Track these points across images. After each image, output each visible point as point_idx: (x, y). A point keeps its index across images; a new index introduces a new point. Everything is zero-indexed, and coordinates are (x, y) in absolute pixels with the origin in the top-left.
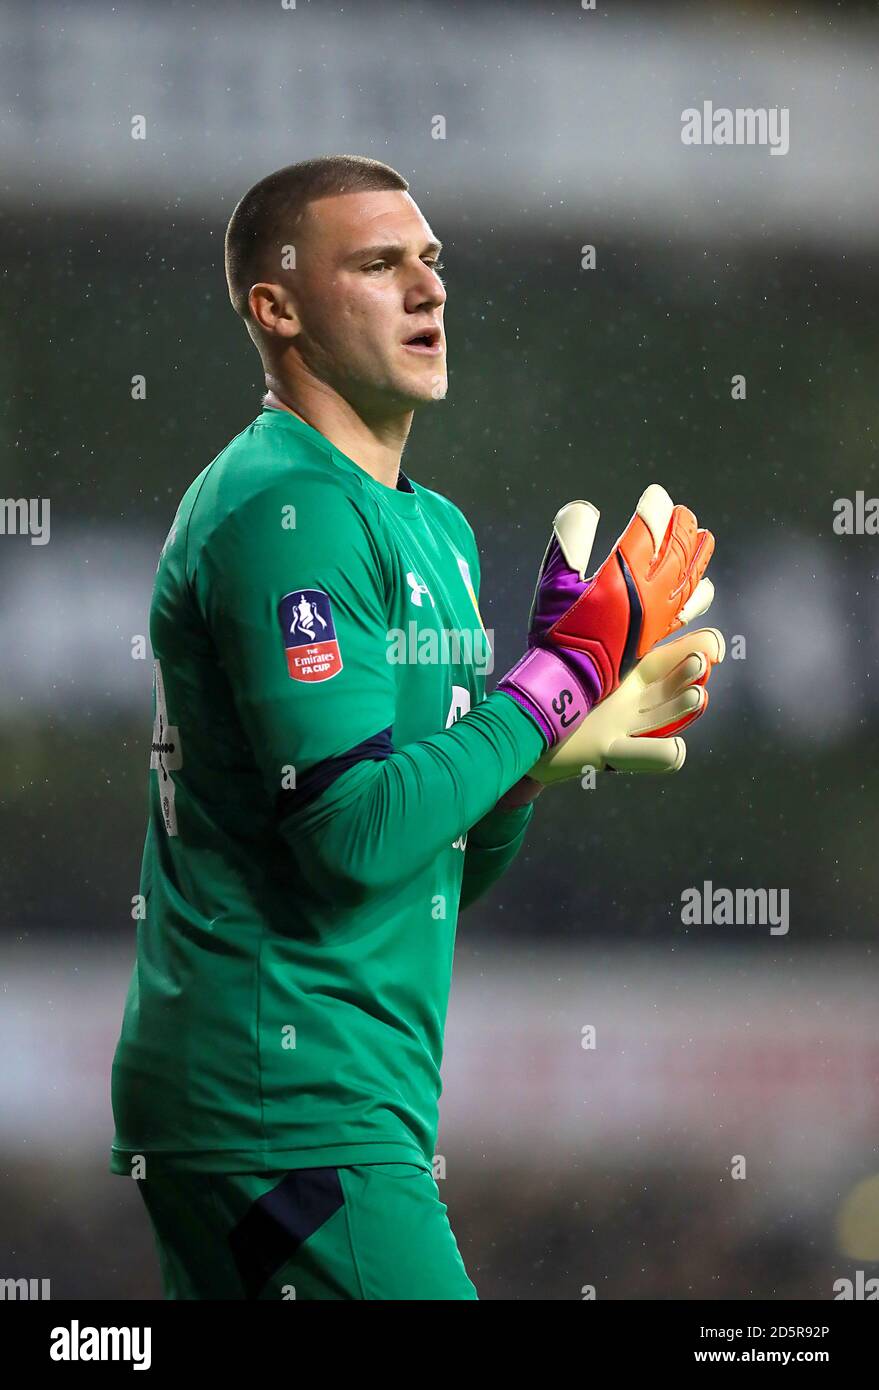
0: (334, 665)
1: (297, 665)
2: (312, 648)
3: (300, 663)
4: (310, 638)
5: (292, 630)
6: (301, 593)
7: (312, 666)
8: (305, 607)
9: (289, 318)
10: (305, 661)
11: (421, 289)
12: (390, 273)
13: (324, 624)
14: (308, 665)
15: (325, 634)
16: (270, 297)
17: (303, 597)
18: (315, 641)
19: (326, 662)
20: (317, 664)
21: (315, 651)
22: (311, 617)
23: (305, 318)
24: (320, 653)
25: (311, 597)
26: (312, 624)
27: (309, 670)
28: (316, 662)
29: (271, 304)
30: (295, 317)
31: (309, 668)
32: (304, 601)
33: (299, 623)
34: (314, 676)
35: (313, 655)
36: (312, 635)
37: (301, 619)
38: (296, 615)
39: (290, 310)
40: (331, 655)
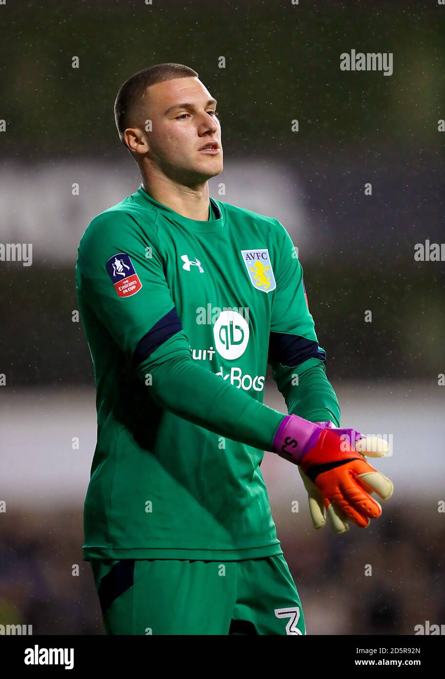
0: (138, 285)
1: (120, 290)
2: (125, 280)
3: (121, 289)
4: (123, 276)
5: (114, 275)
6: (114, 257)
7: (127, 289)
8: (118, 263)
9: (143, 144)
10: (123, 287)
11: (205, 125)
12: (191, 119)
13: (128, 268)
14: (126, 289)
15: (129, 272)
16: (134, 135)
17: (116, 258)
18: (126, 277)
19: (133, 285)
20: (129, 287)
21: (127, 281)
22: (122, 266)
23: (151, 144)
24: (130, 282)
25: (119, 258)
26: (122, 270)
27: (126, 291)
28: (128, 286)
29: (135, 138)
30: (146, 144)
31: (126, 290)
32: (116, 260)
33: (117, 271)
34: (129, 293)
35: (126, 283)
36: (124, 274)
37: (117, 269)
38: (114, 267)
39: (143, 140)
40: (135, 281)
